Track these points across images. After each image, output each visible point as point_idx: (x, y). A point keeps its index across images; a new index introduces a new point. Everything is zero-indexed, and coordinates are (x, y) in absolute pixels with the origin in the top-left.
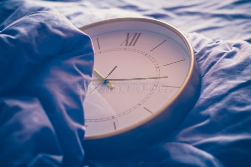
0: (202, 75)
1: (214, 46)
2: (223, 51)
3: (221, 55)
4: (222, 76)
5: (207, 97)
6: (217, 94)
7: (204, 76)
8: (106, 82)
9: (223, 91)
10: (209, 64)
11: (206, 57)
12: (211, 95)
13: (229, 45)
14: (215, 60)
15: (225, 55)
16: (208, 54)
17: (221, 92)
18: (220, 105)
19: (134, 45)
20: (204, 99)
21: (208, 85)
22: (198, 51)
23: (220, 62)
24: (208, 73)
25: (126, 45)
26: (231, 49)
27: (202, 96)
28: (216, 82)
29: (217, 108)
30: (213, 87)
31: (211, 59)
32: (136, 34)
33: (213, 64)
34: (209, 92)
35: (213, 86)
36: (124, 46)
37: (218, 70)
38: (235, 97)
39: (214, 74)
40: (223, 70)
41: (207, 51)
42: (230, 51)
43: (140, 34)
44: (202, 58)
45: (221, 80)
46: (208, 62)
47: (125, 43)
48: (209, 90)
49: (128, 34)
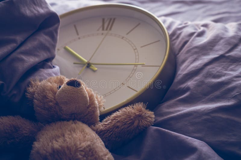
0: (177, 53)
1: (184, 27)
2: (193, 31)
3: (192, 34)
4: (196, 53)
5: (185, 72)
6: (193, 69)
8: (89, 65)
9: (199, 66)
10: (182, 43)
11: (178, 37)
12: (188, 71)
13: (197, 25)
14: (187, 39)
15: (195, 35)
16: (180, 34)
17: (197, 67)
18: (198, 78)
19: (110, 29)
20: (182, 74)
21: (184, 61)
22: (170, 32)
23: (193, 40)
24: (182, 51)
25: (103, 29)
26: (200, 29)
27: (179, 72)
28: (191, 58)
29: (195, 81)
30: (189, 64)
31: (183, 39)
32: (111, 19)
33: (186, 43)
34: (186, 68)
35: (189, 62)
36: (101, 31)
37: (191, 47)
38: (211, 70)
39: (188, 51)
40: (196, 47)
41: (179, 32)
42: (199, 31)
43: (114, 19)
44: (174, 38)
45: (195, 56)
47: (101, 29)
48: (185, 66)
49: (103, 20)
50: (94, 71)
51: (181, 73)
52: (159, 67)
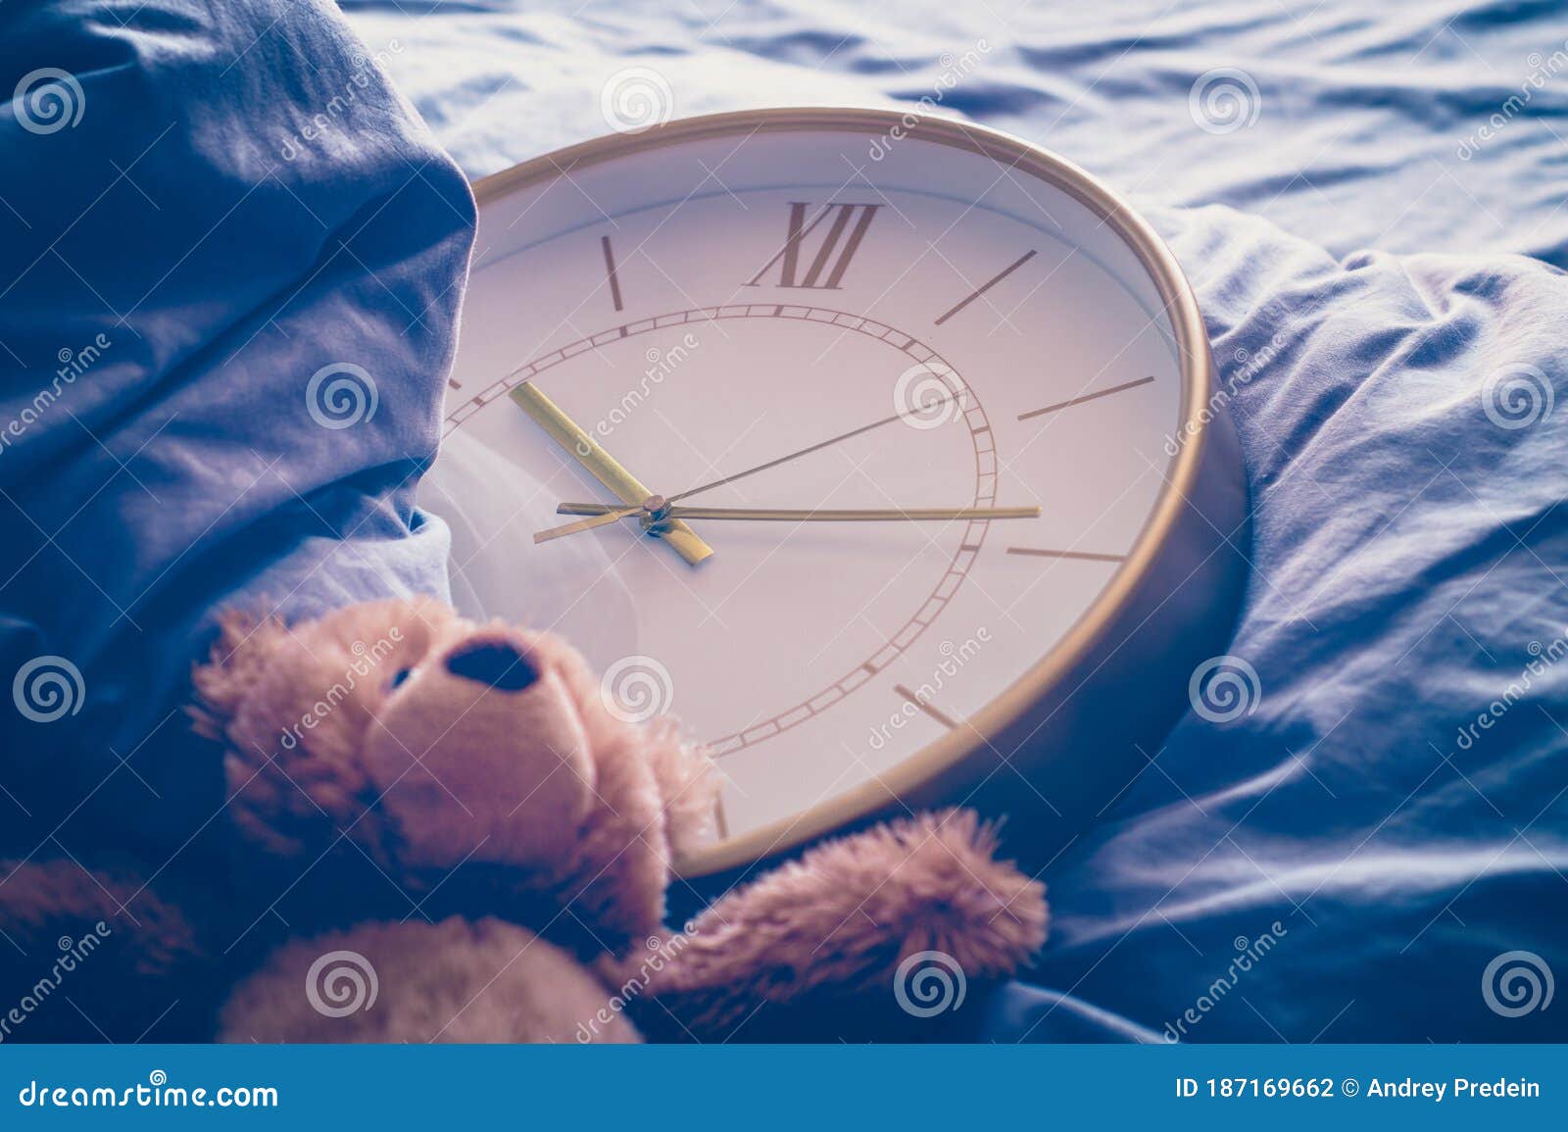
0: (1261, 473)
1: (1337, 290)
2: (1391, 322)
3: (1378, 346)
4: (1386, 479)
5: (1298, 612)
6: (1354, 595)
7: (1271, 478)
8: (658, 522)
9: (1396, 574)
10: (1306, 402)
11: (1283, 359)
12: (1315, 604)
13: (1432, 280)
14: (1343, 377)
15: (1403, 348)
16: (1301, 338)
17: (1379, 581)
18: (1373, 659)
19: (833, 283)
20: (1276, 627)
21: (1298, 534)
22: (1237, 320)
23: (1375, 390)
24: (1295, 462)
25: (787, 280)
26: (1445, 306)
27: (1259, 610)
28: (1350, 515)
29: (1355, 680)
30: (1330, 553)
31: (1314, 372)
32: (847, 210)
33: (1330, 401)
34: (1308, 585)
35: (1330, 543)
36: (771, 290)
37: (1362, 439)
38: (1468, 610)
39: (1338, 466)
40: (1392, 441)
41: (1296, 323)
42: (1440, 320)
43: (870, 211)
45: (1377, 502)
46: (1297, 391)
47: (777, 270)
48: (1306, 569)
49: (798, 211)
50: (692, 564)
51: (1269, 618)
52: (1116, 565)
